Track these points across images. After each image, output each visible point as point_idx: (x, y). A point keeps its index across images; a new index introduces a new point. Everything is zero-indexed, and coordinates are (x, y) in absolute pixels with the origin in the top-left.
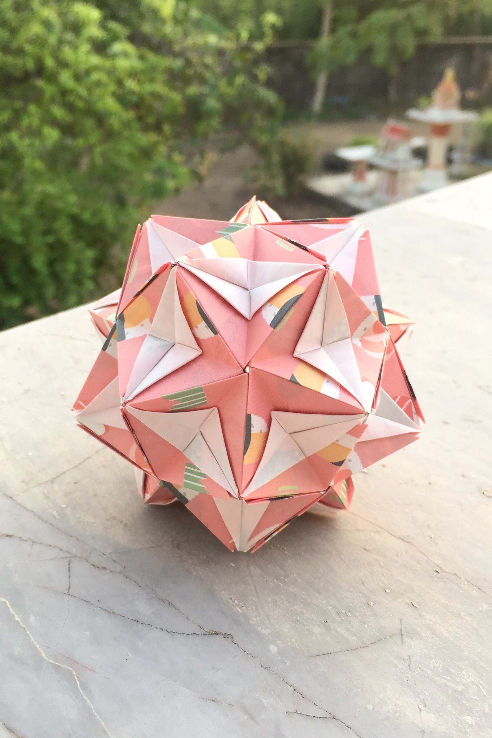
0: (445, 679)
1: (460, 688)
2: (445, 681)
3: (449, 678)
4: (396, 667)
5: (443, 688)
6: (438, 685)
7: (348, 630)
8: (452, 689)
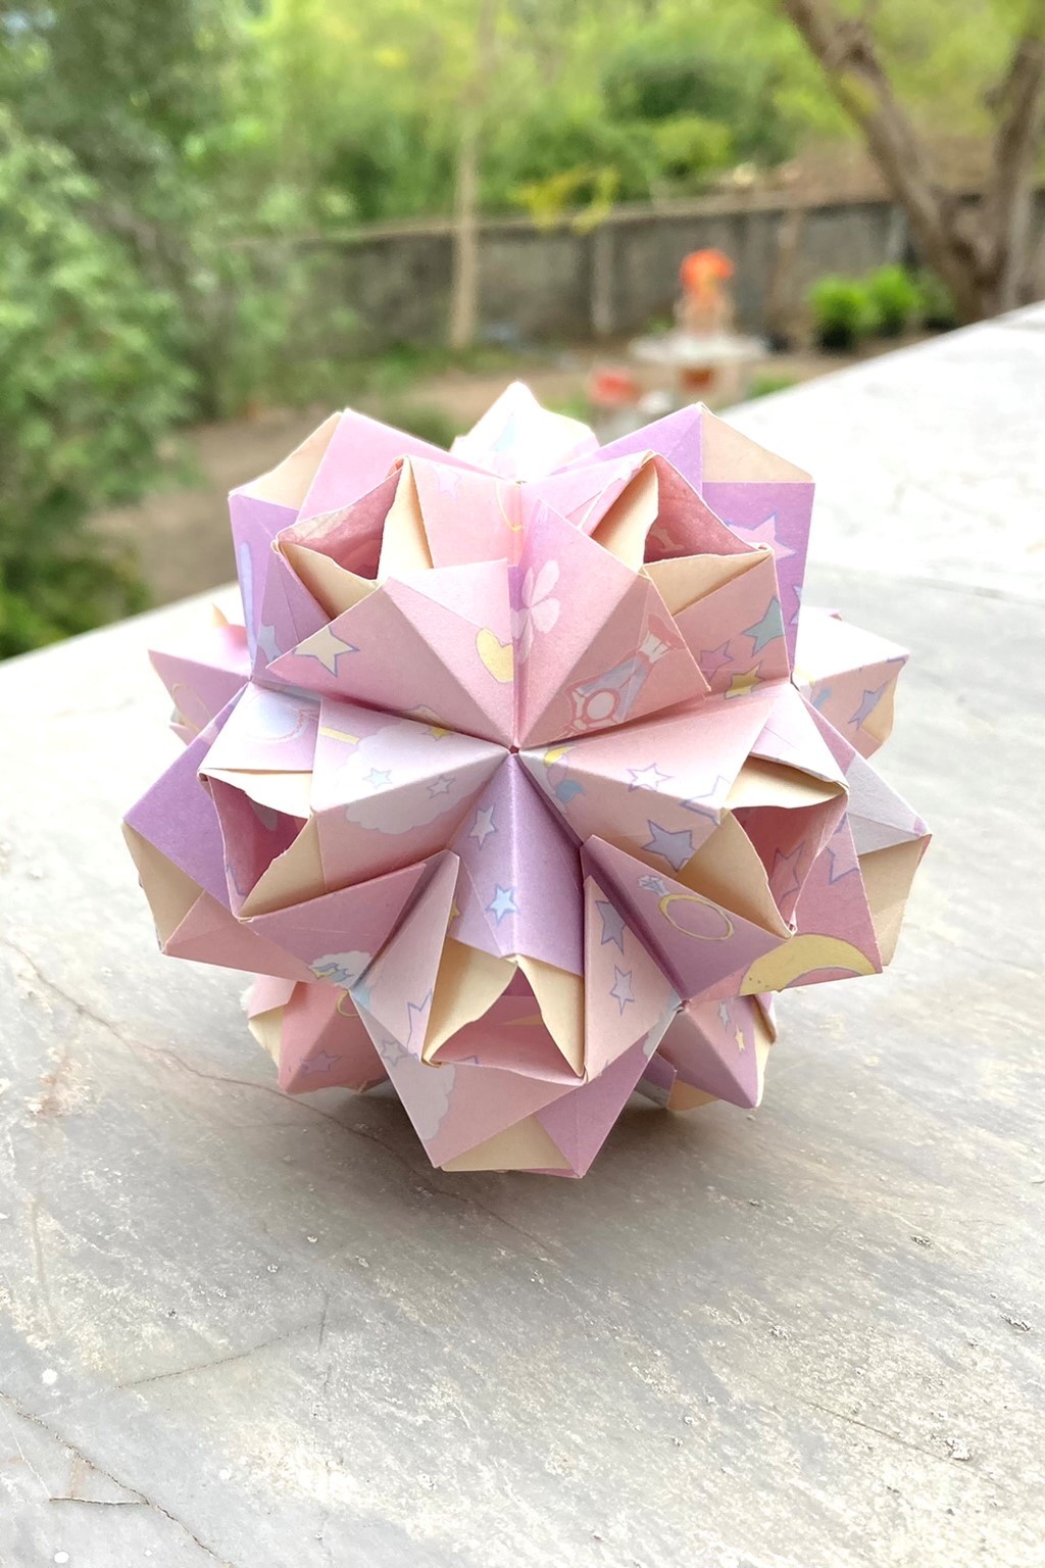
0: (394, 1404)
1: (421, 1419)
2: (393, 1409)
4: (297, 1389)
5: (383, 1423)
6: (377, 1418)
7: (213, 1325)
8: (403, 1421)
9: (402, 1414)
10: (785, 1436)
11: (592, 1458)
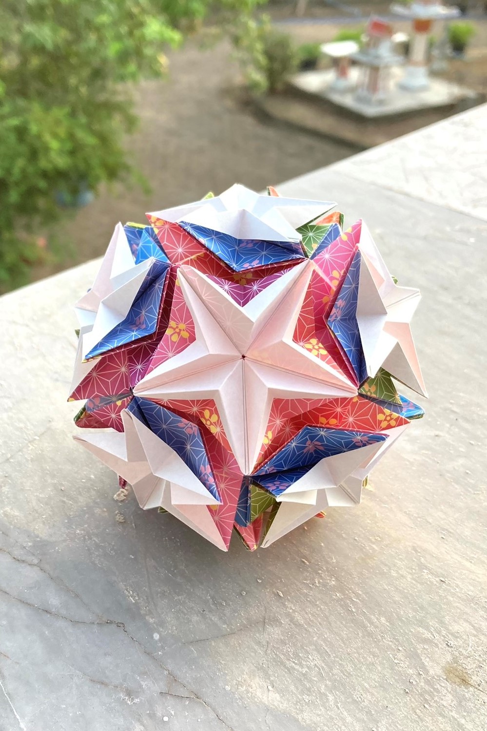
0: (294, 662)
1: (304, 670)
2: (293, 664)
3: (296, 662)
4: (255, 652)
5: (290, 670)
6: (287, 668)
7: (221, 618)
8: (298, 671)
9: (297, 667)
10: (450, 692)
11: (373, 694)
